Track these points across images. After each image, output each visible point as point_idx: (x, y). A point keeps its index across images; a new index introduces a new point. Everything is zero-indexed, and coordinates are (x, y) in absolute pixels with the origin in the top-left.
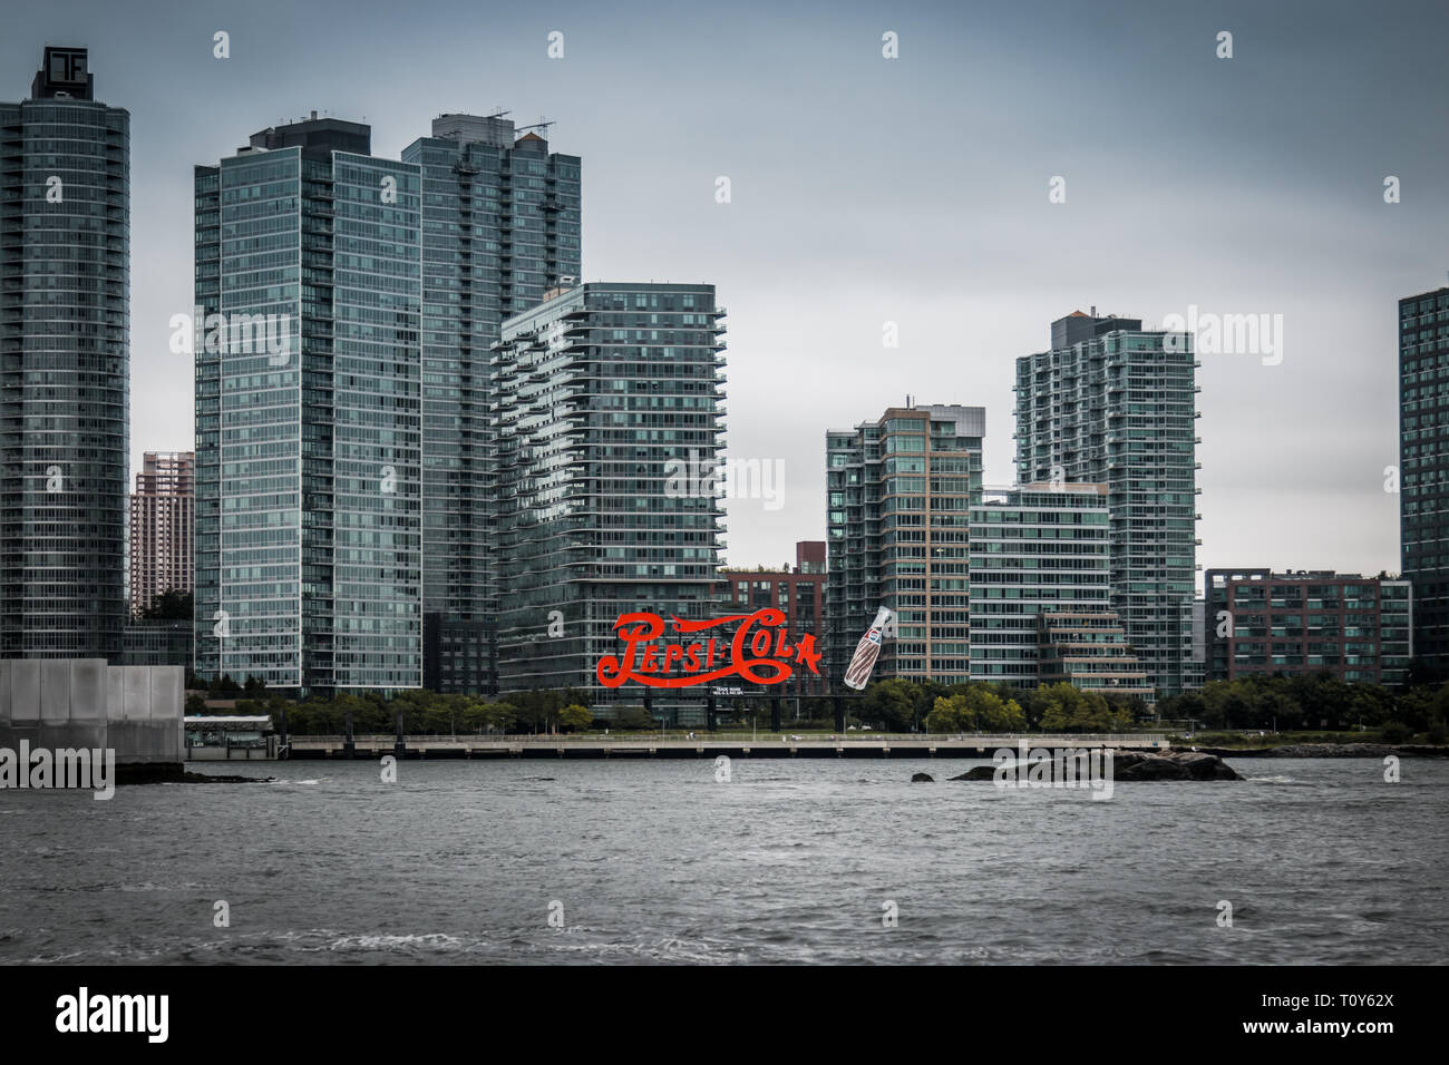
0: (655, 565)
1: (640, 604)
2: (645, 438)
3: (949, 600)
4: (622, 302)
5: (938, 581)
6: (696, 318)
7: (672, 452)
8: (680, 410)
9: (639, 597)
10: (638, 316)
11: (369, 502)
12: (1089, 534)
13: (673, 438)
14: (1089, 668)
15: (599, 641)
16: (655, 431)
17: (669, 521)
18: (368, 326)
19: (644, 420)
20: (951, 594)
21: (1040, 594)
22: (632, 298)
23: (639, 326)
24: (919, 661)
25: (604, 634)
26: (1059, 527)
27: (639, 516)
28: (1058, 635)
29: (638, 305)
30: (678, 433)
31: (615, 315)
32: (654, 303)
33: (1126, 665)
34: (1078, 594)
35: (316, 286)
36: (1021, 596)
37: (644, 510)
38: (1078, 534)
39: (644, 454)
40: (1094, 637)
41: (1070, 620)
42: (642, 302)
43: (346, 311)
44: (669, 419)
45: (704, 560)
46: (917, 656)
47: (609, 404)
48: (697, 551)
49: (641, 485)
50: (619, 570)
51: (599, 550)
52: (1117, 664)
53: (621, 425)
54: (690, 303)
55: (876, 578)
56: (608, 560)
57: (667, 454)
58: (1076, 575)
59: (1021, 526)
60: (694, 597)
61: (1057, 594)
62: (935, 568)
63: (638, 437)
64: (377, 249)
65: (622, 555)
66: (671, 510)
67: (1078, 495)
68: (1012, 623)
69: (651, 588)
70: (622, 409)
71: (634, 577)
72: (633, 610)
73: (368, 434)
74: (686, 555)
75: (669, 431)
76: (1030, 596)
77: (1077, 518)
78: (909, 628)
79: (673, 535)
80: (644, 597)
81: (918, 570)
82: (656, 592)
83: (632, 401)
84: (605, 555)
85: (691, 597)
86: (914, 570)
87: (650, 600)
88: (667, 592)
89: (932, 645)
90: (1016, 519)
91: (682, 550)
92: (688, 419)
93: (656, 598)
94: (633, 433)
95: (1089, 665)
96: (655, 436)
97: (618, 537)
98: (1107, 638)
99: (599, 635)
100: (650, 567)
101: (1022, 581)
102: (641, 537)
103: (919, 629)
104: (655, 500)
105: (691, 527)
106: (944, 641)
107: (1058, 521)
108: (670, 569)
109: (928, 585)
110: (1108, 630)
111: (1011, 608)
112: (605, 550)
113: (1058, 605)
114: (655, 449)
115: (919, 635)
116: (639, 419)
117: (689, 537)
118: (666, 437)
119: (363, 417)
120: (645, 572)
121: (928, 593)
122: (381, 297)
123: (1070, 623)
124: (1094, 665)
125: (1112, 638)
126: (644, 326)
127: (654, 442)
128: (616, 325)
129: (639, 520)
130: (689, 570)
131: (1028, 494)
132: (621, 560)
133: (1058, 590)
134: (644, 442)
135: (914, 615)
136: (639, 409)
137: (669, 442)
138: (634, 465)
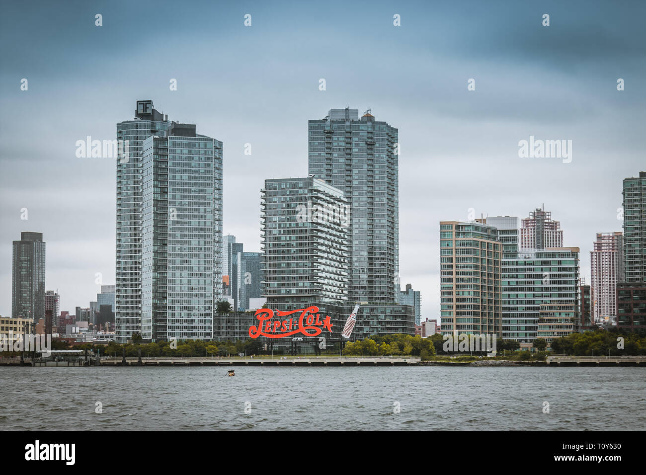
0: (288, 289)
1: (287, 305)
2: (284, 239)
3: (464, 300)
4: (276, 187)
5: (459, 292)
6: (304, 191)
7: (295, 245)
8: (298, 228)
9: (286, 302)
10: (282, 192)
11: (185, 268)
12: (565, 269)
13: (295, 239)
14: (550, 327)
16: (288, 236)
17: (293, 272)
18: (186, 201)
19: (284, 232)
20: (465, 297)
21: (542, 296)
22: (280, 185)
23: (282, 195)
24: (450, 326)
26: (551, 267)
27: (282, 270)
28: (543, 313)
29: (282, 187)
30: (297, 237)
31: (274, 192)
32: (288, 186)
33: (567, 326)
34: (560, 295)
35: (160, 188)
36: (534, 297)
37: (284, 268)
38: (559, 269)
39: (284, 245)
40: (560, 314)
41: (552, 307)
42: (283, 186)
43: (174, 197)
44: (294, 232)
45: (306, 287)
46: (450, 324)
47: (271, 227)
48: (304, 283)
49: (283, 258)
50: (275, 292)
51: (267, 284)
52: (563, 326)
53: (276, 235)
54: (301, 185)
56: (271, 288)
57: (293, 245)
58: (559, 287)
59: (534, 267)
60: (307, 302)
61: (550, 296)
62: (458, 286)
63: (282, 239)
64: (190, 171)
65: (276, 286)
66: (294, 268)
67: (561, 253)
68: (529, 309)
69: (290, 298)
70: (276, 228)
71: (280, 294)
72: (284, 307)
73: (186, 242)
74: (300, 285)
75: (293, 236)
76: (538, 297)
77: (560, 263)
78: (446, 312)
79: (294, 277)
80: (288, 302)
81: (450, 288)
82: (292, 300)
83: (280, 225)
84: (270, 286)
85: (305, 302)
86: (448, 288)
87: (290, 303)
88: (296, 300)
89: (457, 319)
90: (531, 264)
91: (298, 283)
92: (301, 231)
93: (292, 302)
94: (280, 238)
95: (550, 326)
96: (288, 239)
97: (275, 278)
98: (566, 314)
100: (286, 290)
101: (534, 290)
102: (283, 278)
103: (450, 312)
104: (288, 263)
105: (302, 274)
106: (461, 317)
107: (550, 264)
108: (294, 291)
109: (454, 294)
110: (568, 311)
111: (530, 302)
112: (270, 284)
113: (551, 301)
114: (288, 244)
115: (450, 314)
116: (282, 232)
117: (301, 278)
118: (292, 239)
119: (182, 236)
120: (284, 292)
121: (454, 297)
122: (192, 190)
123: (552, 308)
124: (552, 326)
125: (568, 314)
126: (284, 195)
127: (288, 241)
128: (274, 196)
129: (283, 272)
130: (301, 291)
131: (539, 253)
132: (275, 288)
133: (551, 294)
134: (284, 241)
135: (448, 307)
136: (282, 228)
137: (294, 241)
138: (280, 250)
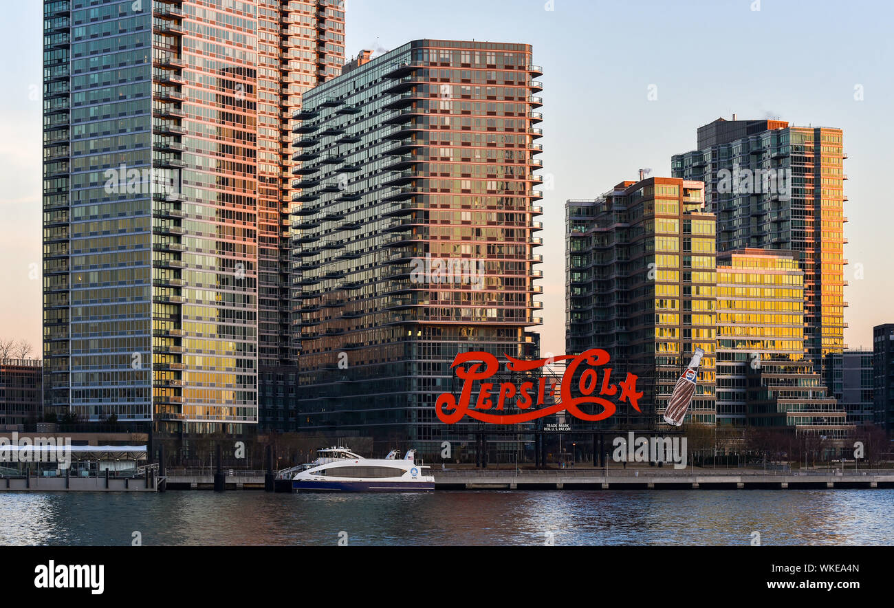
2: (468, 187)
4: (448, 59)
5: (689, 331)
13: (495, 188)
15: (425, 379)
22: (457, 54)
25: (429, 374)
29: (463, 61)
31: (442, 71)
32: (477, 60)
40: (796, 381)
42: (466, 59)
50: (445, 313)
53: (447, 174)
55: (624, 328)
62: (686, 319)
63: (463, 186)
70: (448, 160)
75: (491, 182)
93: (476, 340)
95: (798, 406)
99: (425, 374)
105: (510, 273)
108: (492, 312)
118: (488, 187)
121: (682, 340)
124: (802, 406)
128: (443, 80)
134: (467, 192)
137: (492, 192)
